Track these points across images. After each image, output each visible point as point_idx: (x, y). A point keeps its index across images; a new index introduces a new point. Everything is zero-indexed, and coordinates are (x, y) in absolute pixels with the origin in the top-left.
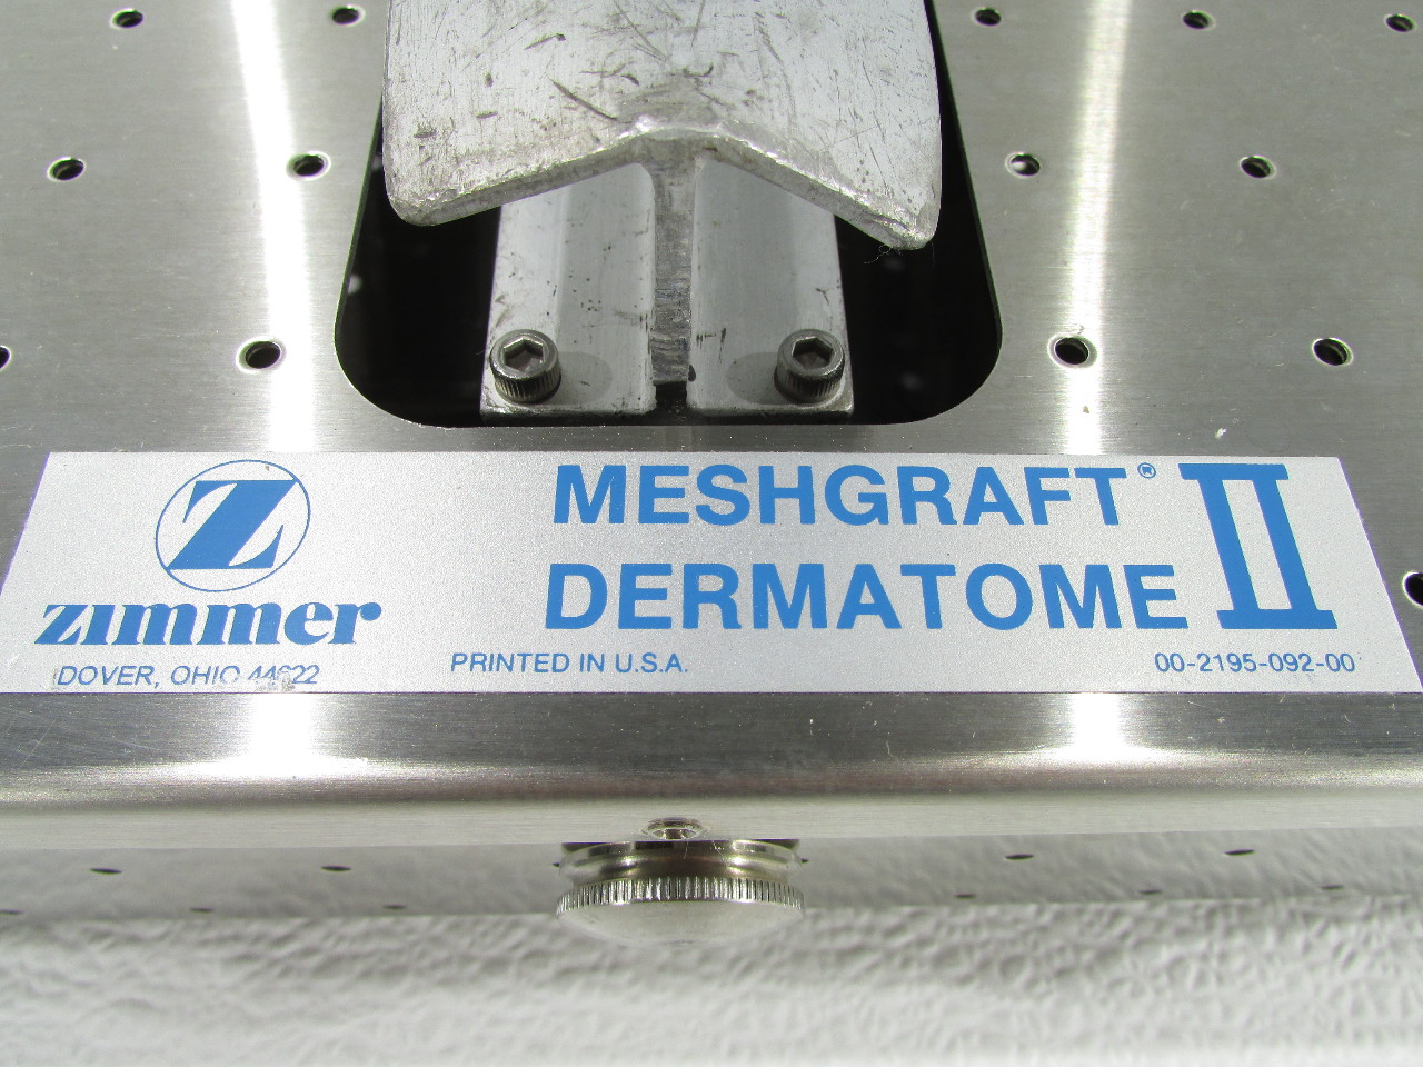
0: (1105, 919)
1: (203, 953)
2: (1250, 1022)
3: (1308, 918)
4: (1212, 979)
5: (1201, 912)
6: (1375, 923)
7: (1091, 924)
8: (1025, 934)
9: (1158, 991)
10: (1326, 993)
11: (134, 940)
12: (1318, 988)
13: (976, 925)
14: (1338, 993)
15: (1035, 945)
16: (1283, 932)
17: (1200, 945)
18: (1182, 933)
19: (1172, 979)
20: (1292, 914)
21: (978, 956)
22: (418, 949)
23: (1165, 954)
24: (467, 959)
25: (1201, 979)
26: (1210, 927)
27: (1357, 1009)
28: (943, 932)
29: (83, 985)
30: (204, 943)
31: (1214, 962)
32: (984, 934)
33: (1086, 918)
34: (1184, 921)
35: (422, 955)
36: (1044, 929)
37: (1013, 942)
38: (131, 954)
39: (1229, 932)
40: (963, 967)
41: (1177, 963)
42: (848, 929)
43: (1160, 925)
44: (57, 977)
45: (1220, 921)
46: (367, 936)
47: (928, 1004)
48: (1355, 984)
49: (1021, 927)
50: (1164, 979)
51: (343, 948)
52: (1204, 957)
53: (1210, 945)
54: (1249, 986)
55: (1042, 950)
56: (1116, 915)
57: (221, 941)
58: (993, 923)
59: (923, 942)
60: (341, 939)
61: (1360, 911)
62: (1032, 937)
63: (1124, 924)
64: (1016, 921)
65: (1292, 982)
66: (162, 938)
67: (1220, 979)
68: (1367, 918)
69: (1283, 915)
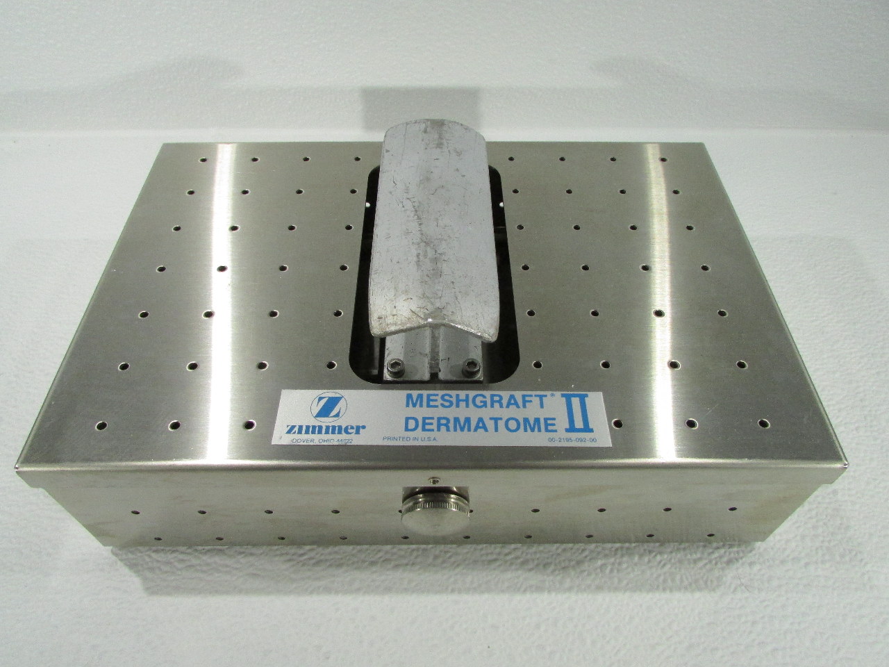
0: (580, 551)
1: (277, 559)
2: (628, 584)
3: (650, 552)
4: (615, 571)
5: (613, 549)
6: (674, 554)
7: (574, 553)
8: (553, 555)
9: (596, 574)
10: (655, 576)
11: (252, 554)
12: (652, 574)
13: (535, 553)
14: (660, 575)
15: (555, 559)
16: (641, 556)
17: (612, 560)
18: (606, 556)
19: (601, 571)
20: (645, 550)
21: (536, 562)
22: (348, 558)
23: (600, 562)
24: (364, 561)
25: (612, 571)
26: (616, 554)
27: (665, 581)
28: (524, 554)
29: (237, 569)
30: (276, 555)
31: (616, 565)
32: (538, 556)
33: (573, 551)
34: (607, 552)
35: (349, 559)
36: (559, 554)
37: (548, 558)
38: (251, 559)
39: (622, 556)
40: (531, 565)
41: (604, 565)
42: (492, 553)
43: (599, 553)
44: (227, 566)
45: (619, 552)
46: (330, 554)
47: (518, 577)
48: (665, 573)
49: (551, 553)
50: (599, 570)
51: (322, 557)
52: (613, 564)
53: (615, 560)
54: (629, 573)
55: (558, 561)
56: (583, 550)
57: (282, 555)
58: (541, 552)
59: (517, 558)
60: (322, 554)
61: (669, 550)
62: (554, 557)
63: (587, 553)
64: (549, 552)
65: (643, 572)
66: (261, 554)
67: (618, 571)
68: (671, 552)
69: (642, 551)
